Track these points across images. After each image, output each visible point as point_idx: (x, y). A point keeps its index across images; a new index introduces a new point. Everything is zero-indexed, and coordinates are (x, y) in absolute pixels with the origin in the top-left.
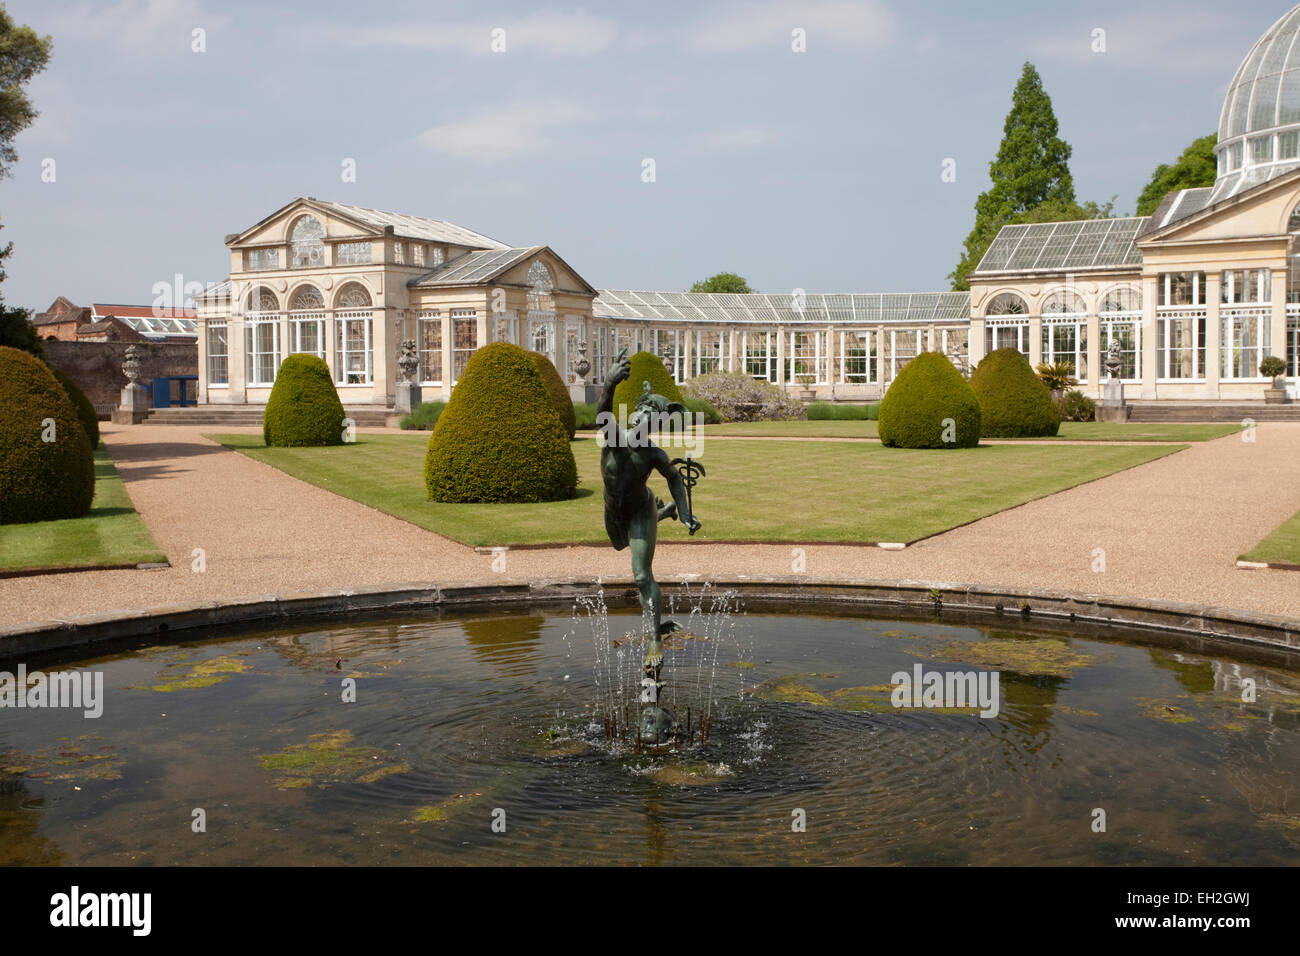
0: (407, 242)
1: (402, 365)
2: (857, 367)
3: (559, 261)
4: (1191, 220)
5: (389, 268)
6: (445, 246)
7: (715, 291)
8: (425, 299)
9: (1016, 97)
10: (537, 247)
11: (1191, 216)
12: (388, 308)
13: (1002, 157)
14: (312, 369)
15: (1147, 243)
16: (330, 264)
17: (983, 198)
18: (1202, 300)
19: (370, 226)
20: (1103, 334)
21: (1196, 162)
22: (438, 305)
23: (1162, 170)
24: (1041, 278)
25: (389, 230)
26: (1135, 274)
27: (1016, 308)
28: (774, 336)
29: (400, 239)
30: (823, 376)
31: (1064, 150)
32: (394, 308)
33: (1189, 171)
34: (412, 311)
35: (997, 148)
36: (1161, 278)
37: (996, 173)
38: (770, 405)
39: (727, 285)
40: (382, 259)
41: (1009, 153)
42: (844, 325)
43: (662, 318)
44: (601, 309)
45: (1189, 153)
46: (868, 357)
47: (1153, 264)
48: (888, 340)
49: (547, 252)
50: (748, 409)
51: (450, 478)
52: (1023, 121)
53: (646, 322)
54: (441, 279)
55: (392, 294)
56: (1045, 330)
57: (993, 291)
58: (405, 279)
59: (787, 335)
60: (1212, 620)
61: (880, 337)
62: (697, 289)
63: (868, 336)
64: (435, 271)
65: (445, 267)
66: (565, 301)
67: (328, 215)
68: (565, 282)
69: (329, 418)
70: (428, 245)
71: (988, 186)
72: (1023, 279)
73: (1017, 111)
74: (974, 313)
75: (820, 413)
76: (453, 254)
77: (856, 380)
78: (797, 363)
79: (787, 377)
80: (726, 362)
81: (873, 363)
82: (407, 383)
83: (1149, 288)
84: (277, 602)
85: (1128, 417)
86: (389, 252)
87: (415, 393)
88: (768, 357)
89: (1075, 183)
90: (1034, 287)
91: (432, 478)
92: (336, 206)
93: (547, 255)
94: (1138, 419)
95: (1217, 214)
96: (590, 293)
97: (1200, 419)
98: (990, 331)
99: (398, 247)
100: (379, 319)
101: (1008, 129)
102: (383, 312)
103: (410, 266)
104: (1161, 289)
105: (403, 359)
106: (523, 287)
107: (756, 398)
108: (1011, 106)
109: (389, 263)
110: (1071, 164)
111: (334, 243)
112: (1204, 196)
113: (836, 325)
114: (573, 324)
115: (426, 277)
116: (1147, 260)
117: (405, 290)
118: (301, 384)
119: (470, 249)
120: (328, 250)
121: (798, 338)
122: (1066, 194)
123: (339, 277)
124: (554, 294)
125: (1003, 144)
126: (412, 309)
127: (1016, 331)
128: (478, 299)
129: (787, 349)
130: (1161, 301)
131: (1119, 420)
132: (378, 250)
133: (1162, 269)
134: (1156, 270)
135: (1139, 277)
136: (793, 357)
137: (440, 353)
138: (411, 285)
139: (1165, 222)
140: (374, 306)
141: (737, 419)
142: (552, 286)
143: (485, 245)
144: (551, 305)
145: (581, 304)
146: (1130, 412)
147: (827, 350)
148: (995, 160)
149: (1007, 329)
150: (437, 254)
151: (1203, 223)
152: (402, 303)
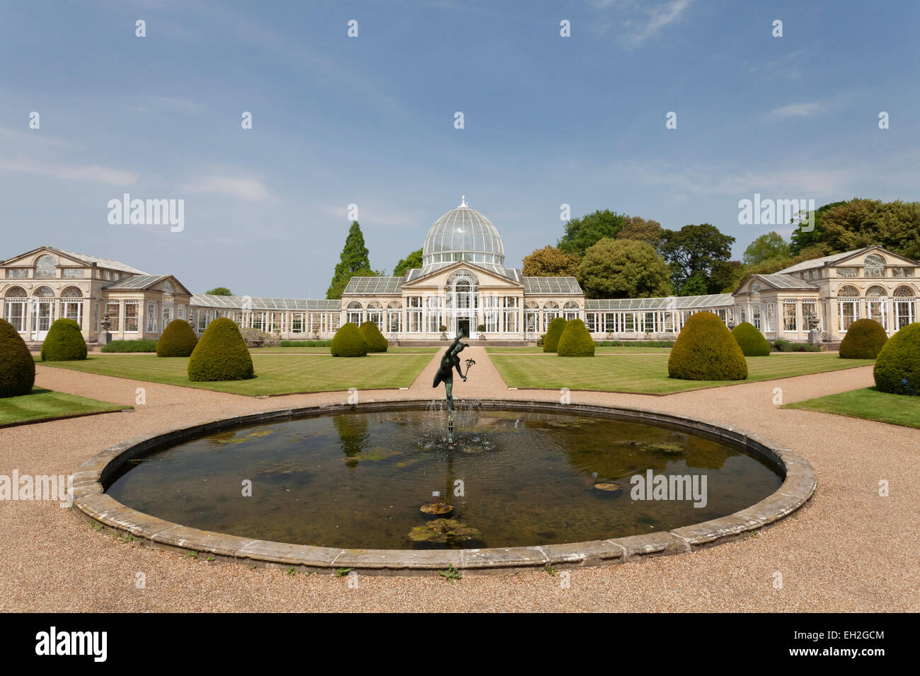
0: (102, 270)
1: (102, 324)
2: (297, 327)
3: (177, 281)
4: (417, 280)
5: (94, 281)
6: (120, 273)
7: (216, 294)
8: (110, 295)
9: (350, 231)
10: (167, 275)
11: (417, 278)
12: (92, 298)
13: (345, 251)
14: (71, 325)
15: (404, 286)
16: (60, 277)
17: (338, 266)
18: (421, 306)
19: (84, 262)
20: (388, 316)
21: (413, 260)
22: (119, 298)
23: (402, 261)
24: (367, 296)
25: (95, 264)
26: (399, 296)
27: (358, 306)
28: (265, 314)
29: (99, 268)
30: (284, 330)
31: (366, 251)
32: (95, 299)
33: (411, 263)
34: (103, 300)
35: (343, 248)
36: (408, 298)
37: (342, 257)
38: (266, 341)
39: (222, 292)
40: (90, 277)
41: (348, 250)
42: (293, 311)
43: (218, 306)
44: (193, 301)
45: (410, 256)
46: (302, 323)
47: (405, 293)
48: (310, 317)
49: (172, 277)
50: (257, 343)
51: (203, 371)
52: (353, 240)
53: (212, 308)
54: (118, 287)
55: (94, 292)
56: (368, 315)
57: (350, 300)
58: (101, 286)
59: (270, 314)
60: (535, 403)
61: (307, 316)
62: (208, 293)
63: (302, 315)
64: (115, 283)
65: (120, 281)
66: (179, 298)
67: (60, 256)
68: (179, 290)
69: (80, 348)
70: (112, 271)
71: (339, 261)
72: (361, 296)
73: (351, 236)
74: (343, 308)
75: (286, 344)
76: (124, 276)
77: (297, 331)
78: (274, 325)
79: (270, 330)
80: (245, 324)
81: (304, 325)
82: (105, 332)
83: (404, 302)
84: (239, 418)
85: (399, 345)
86: (94, 274)
87: (109, 336)
88: (262, 322)
89: (370, 262)
90: (365, 299)
91: (193, 372)
92: (62, 251)
93: (172, 279)
94: (402, 346)
95: (426, 278)
96: (190, 295)
97: (422, 346)
98: (349, 314)
99: (98, 272)
100: (87, 304)
101: (347, 242)
102: (89, 300)
103: (105, 281)
104: (408, 302)
105: (104, 321)
106: (161, 292)
107: (261, 338)
108: (348, 234)
109: (93, 279)
110: (369, 257)
111: (63, 268)
112: (419, 272)
113: (290, 311)
114: (181, 307)
115: (111, 285)
116: (404, 292)
117: (101, 291)
118: (65, 332)
119: (132, 274)
120: (59, 271)
121: (274, 315)
122: (367, 266)
123: (64, 284)
124: (174, 295)
125: (345, 247)
126: (104, 299)
127: (358, 314)
128: (141, 296)
129: (270, 319)
130: (408, 306)
131: (396, 346)
132: (88, 273)
133: (409, 295)
134: (406, 295)
135: (401, 297)
136: (272, 322)
137: (118, 319)
138: (104, 289)
139: (408, 280)
140: (84, 296)
141: (253, 347)
142: (173, 292)
143: (139, 273)
144: (171, 300)
145: (186, 299)
146: (400, 344)
147: (286, 320)
148: (342, 252)
149: (355, 314)
150: (117, 277)
151: (421, 281)
152: (99, 296)
